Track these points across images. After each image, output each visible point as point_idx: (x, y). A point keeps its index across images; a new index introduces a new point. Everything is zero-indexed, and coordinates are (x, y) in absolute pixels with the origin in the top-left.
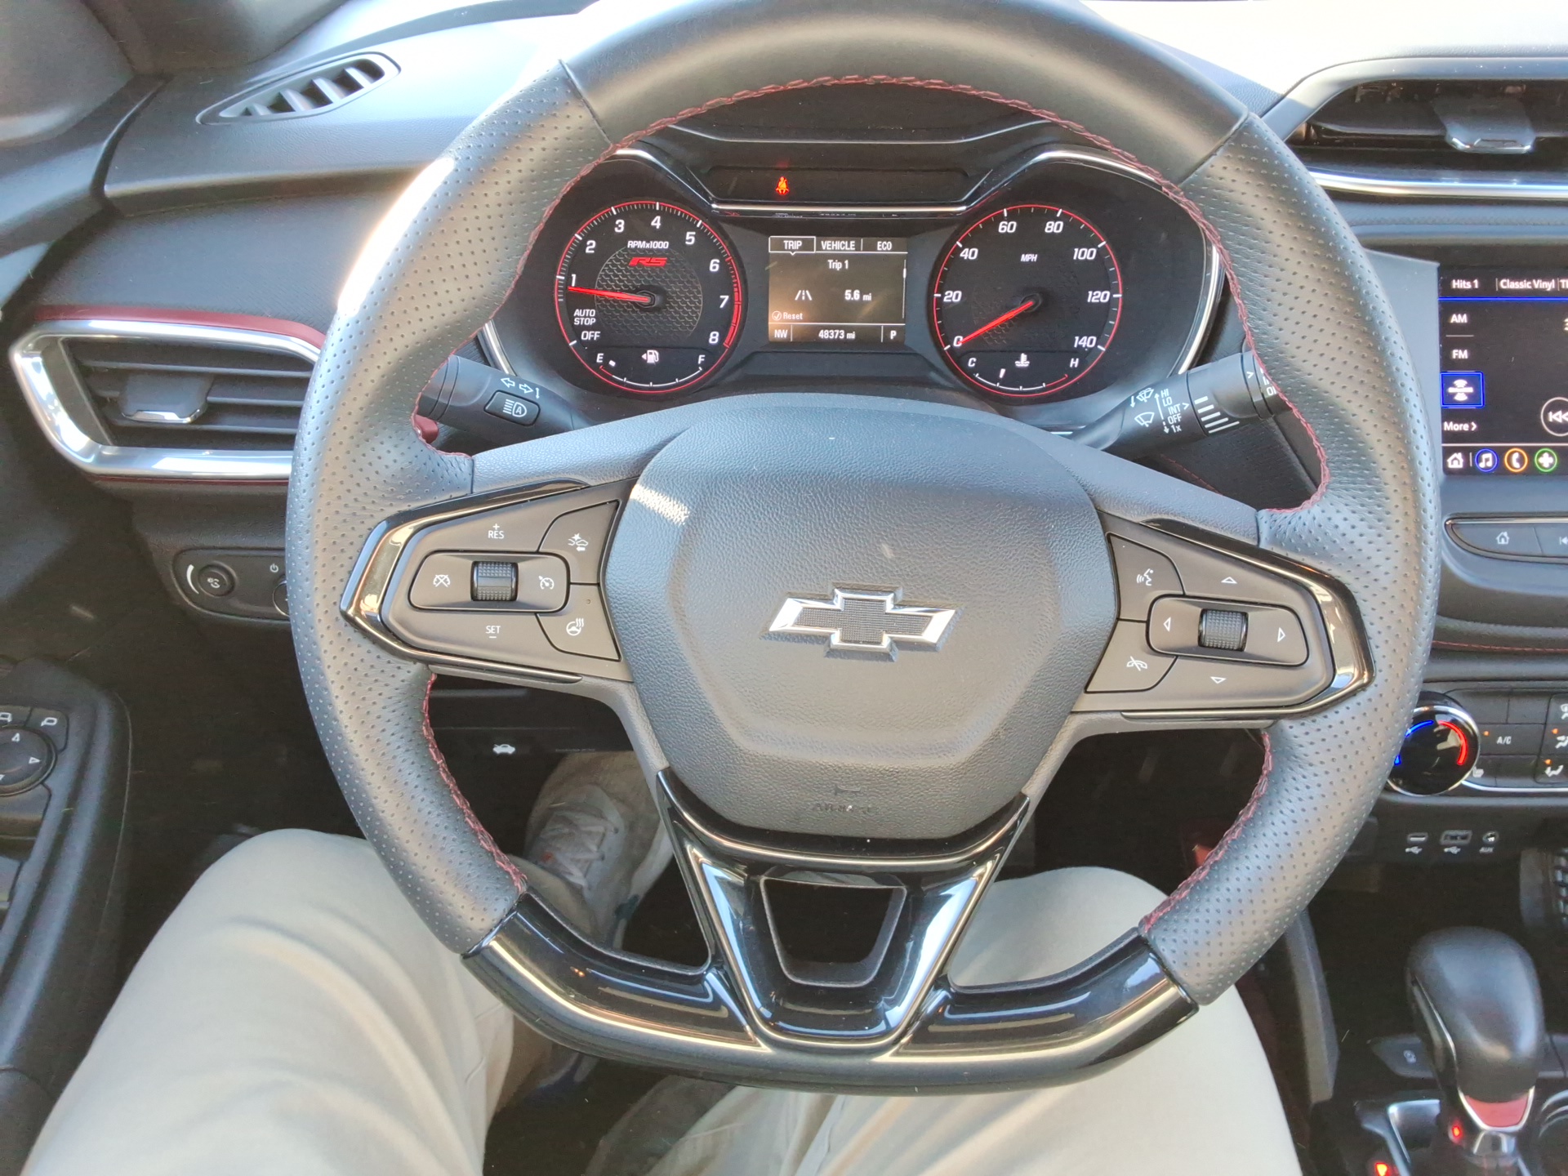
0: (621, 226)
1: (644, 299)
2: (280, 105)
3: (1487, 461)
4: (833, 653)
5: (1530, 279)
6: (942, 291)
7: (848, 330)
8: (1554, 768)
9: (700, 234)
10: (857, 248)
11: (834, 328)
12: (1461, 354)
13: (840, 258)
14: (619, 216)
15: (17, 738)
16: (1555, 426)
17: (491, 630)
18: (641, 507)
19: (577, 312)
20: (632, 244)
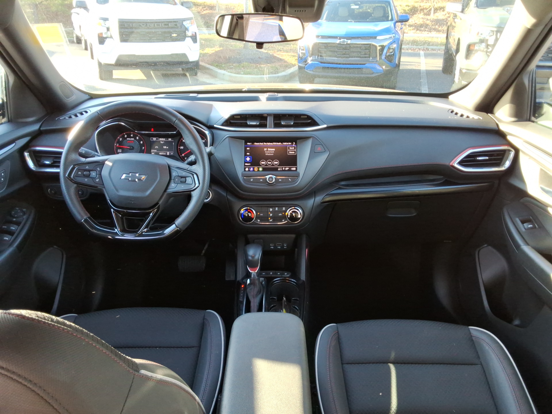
0: (126, 136)
1: (129, 147)
2: (70, 117)
3: (252, 169)
4: (129, 181)
5: (259, 143)
6: (180, 147)
7: (164, 153)
8: (271, 220)
9: (139, 137)
10: (165, 140)
11: (162, 152)
12: (248, 154)
13: (162, 141)
14: (125, 135)
15: (19, 211)
16: (262, 164)
17: (86, 180)
18: (107, 164)
19: (118, 150)
20: (128, 139)
